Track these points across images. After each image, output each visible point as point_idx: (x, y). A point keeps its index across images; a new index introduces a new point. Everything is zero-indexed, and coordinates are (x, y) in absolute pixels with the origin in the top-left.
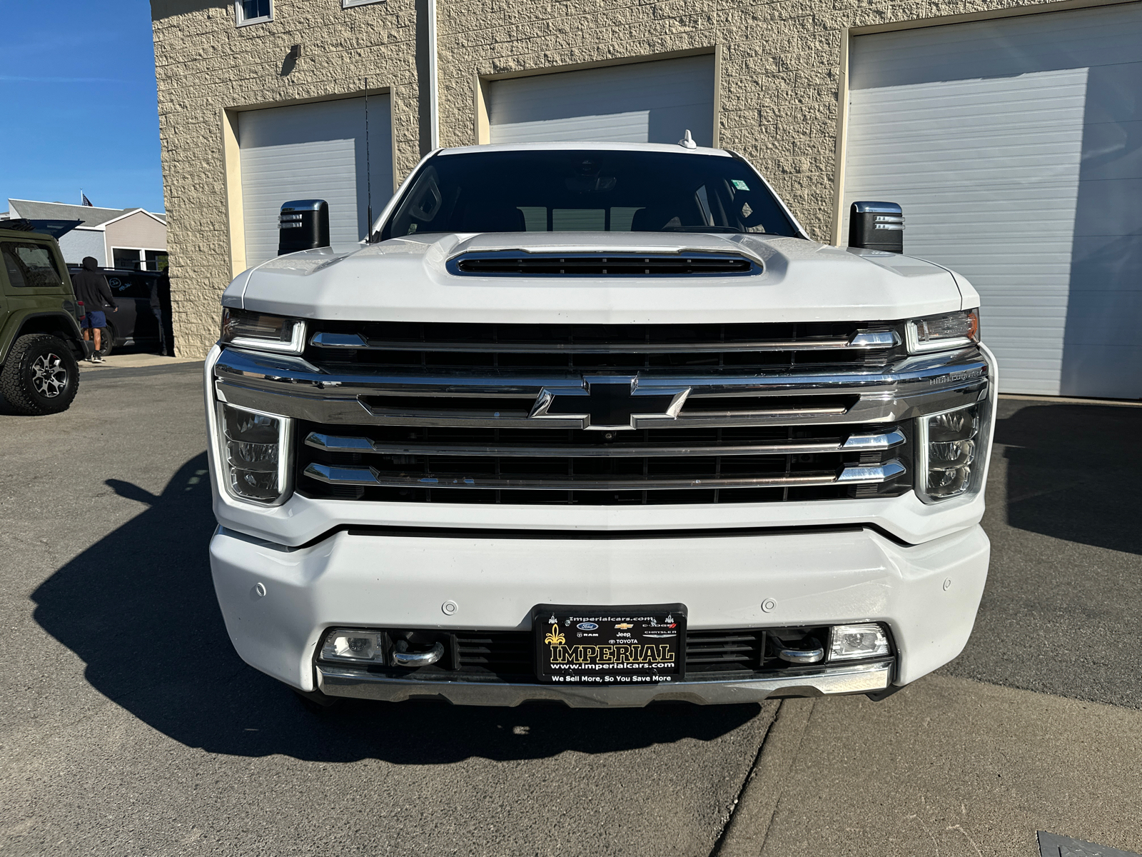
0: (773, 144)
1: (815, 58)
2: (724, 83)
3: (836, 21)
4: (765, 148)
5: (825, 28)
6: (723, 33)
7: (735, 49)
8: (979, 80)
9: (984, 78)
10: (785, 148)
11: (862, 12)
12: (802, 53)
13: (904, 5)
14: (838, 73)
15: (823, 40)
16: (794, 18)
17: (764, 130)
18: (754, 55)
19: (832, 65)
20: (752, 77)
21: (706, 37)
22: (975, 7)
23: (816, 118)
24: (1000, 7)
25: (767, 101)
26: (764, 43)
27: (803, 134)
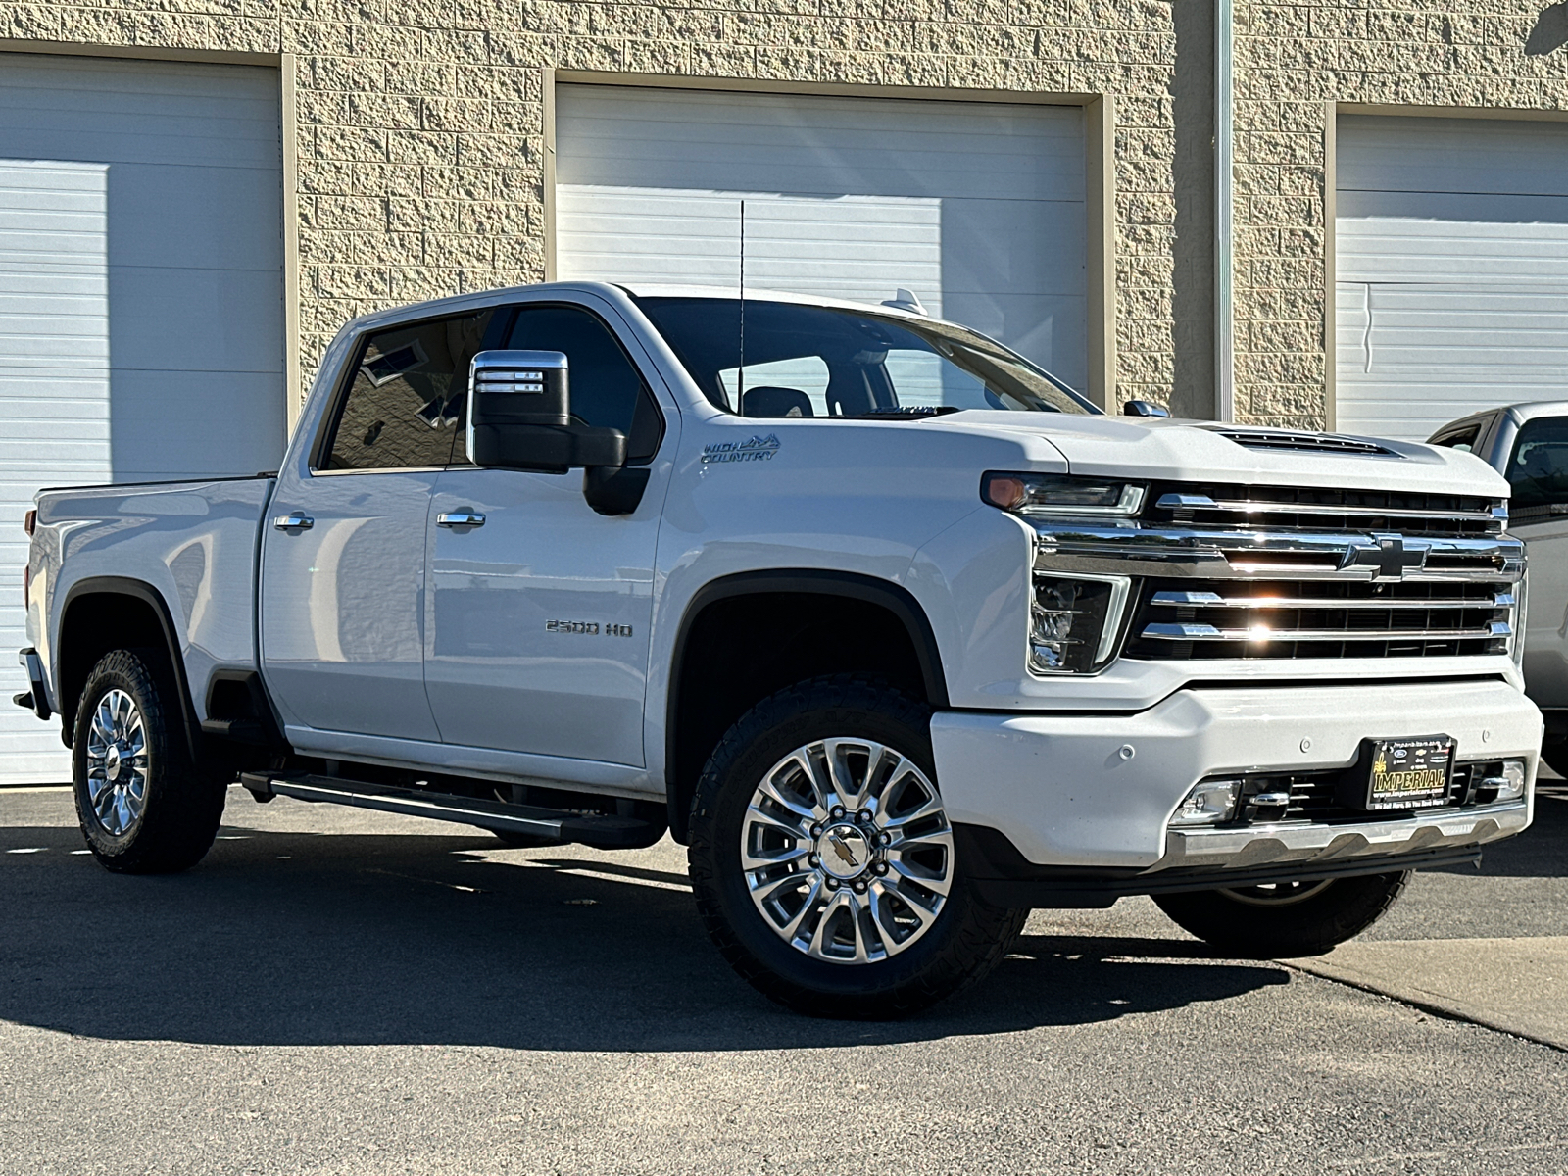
0: (419, 273)
1: (493, 113)
2: (304, 134)
3: (530, 51)
4: (401, 278)
5: (511, 60)
6: (297, 31)
7: (325, 68)
8: (776, 196)
9: (785, 193)
10: (444, 282)
11: (579, 43)
12: (468, 101)
13: (652, 45)
14: (540, 150)
15: (508, 82)
16: (448, 29)
17: (397, 242)
18: (367, 87)
19: (528, 132)
20: (366, 132)
21: (258, 32)
22: (772, 70)
23: (503, 231)
24: (810, 78)
25: (401, 185)
26: (389, 66)
27: (478, 259)
